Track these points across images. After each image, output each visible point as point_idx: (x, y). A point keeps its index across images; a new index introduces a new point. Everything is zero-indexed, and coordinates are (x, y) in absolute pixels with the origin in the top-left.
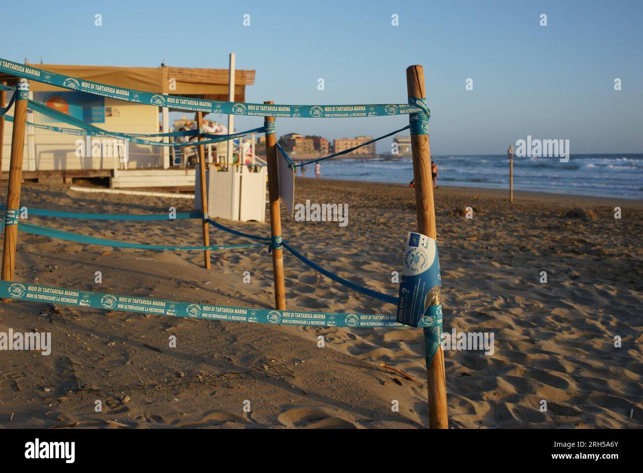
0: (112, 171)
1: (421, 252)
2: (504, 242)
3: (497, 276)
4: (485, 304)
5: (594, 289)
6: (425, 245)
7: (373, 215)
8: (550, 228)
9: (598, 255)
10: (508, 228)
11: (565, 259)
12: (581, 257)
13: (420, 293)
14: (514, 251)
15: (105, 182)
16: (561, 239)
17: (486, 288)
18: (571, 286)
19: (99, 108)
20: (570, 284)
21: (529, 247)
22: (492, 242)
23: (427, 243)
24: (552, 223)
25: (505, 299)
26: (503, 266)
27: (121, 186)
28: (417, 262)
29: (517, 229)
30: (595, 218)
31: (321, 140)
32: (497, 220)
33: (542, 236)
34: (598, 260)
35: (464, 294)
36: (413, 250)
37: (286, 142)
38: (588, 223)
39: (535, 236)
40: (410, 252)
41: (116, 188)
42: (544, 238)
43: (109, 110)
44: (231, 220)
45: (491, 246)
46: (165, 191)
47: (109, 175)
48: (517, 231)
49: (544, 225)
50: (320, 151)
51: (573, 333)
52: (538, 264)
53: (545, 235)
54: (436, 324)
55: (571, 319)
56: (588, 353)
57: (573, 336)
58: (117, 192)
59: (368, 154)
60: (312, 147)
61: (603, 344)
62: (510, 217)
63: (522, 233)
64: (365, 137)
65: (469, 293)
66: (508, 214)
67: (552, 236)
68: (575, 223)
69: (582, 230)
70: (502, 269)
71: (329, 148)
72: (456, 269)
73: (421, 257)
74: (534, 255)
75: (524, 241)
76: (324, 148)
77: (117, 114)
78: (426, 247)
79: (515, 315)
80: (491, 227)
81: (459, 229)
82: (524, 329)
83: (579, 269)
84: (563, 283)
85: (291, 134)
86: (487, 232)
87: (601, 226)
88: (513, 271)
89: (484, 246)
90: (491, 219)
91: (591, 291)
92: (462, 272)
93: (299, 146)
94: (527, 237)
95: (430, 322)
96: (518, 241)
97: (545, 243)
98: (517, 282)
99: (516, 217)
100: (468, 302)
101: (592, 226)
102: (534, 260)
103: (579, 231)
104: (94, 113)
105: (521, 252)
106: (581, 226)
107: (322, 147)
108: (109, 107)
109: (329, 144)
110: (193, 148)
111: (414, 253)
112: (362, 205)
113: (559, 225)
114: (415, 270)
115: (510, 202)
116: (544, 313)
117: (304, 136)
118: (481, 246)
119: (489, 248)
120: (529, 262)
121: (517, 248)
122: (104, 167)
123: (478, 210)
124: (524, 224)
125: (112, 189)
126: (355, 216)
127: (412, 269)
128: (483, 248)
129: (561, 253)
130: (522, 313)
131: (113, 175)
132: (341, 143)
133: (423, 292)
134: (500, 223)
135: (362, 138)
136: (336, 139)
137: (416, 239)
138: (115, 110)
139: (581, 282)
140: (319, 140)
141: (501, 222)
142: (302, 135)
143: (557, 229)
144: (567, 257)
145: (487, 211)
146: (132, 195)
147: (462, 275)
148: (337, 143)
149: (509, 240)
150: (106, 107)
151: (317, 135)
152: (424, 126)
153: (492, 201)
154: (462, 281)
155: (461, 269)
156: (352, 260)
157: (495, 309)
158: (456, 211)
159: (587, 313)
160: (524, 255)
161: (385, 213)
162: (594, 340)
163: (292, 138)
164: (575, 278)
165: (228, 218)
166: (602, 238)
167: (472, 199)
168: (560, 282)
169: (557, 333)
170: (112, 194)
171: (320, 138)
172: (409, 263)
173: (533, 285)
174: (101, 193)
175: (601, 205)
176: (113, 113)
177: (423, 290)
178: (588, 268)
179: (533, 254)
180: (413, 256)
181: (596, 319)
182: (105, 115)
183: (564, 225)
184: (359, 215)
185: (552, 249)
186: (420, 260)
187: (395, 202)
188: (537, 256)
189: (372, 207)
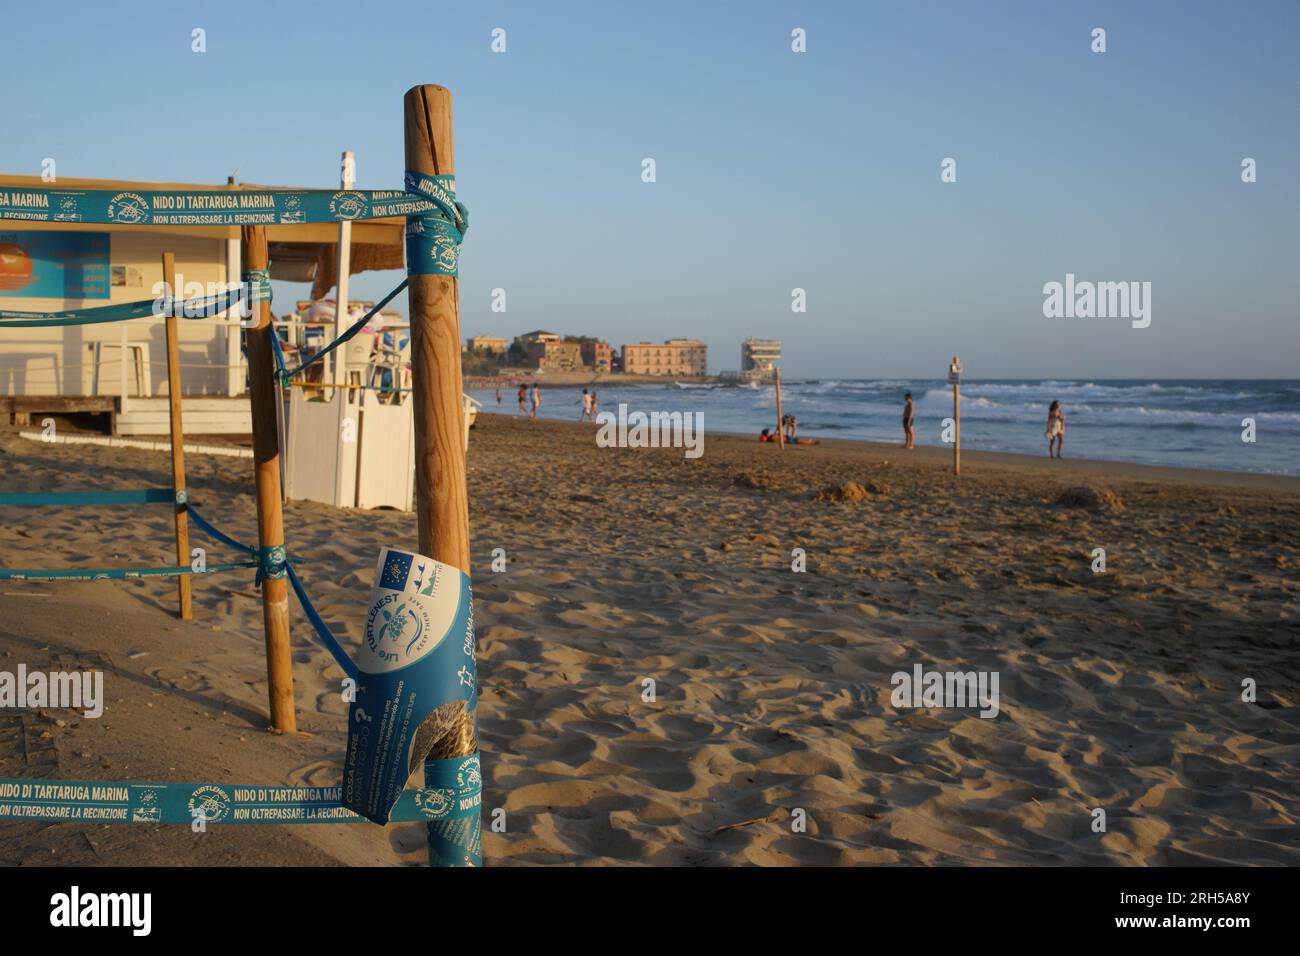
0: (117, 400)
1: (410, 606)
2: (910, 558)
3: (858, 638)
4: (803, 708)
5: (1070, 671)
6: (426, 584)
7: (657, 498)
8: (1017, 529)
9: (1106, 588)
10: (931, 527)
11: (1028, 598)
12: (1067, 593)
13: (398, 726)
14: (925, 578)
15: (101, 422)
16: (1035, 552)
17: (822, 668)
18: (1019, 662)
19: (99, 266)
20: (1021, 658)
21: (960, 570)
22: (883, 559)
23: (432, 580)
24: (1026, 517)
25: (855, 693)
26: (885, 614)
27: (136, 430)
28: (397, 633)
29: (949, 530)
30: (1118, 507)
31: (597, 346)
32: (912, 511)
33: (996, 544)
34: (1100, 600)
35: (764, 683)
36: (388, 599)
37: (525, 349)
38: (1102, 518)
39: (981, 546)
40: (380, 605)
41: (125, 436)
42: (1000, 550)
43: (120, 272)
44: (334, 507)
45: (878, 567)
46: (230, 444)
47: (111, 409)
48: (947, 535)
49: (1009, 522)
50: (594, 368)
51: (988, 785)
52: (966, 609)
53: (1002, 544)
54: (455, 812)
55: (991, 746)
56: (1005, 843)
57: (985, 795)
58: (124, 443)
59: (692, 376)
60: (579, 360)
61: (1048, 815)
62: (940, 505)
63: (956, 539)
64: (685, 340)
65: (776, 682)
66: (940, 497)
67: (1018, 546)
68: (1075, 518)
69: (1084, 533)
70: (880, 621)
71: (612, 362)
72: (771, 622)
73: (409, 618)
74: (965, 589)
75: (956, 556)
76: (602, 362)
77: (137, 282)
78: (427, 592)
79: (863, 737)
80: (895, 526)
81: (826, 530)
82: (869, 775)
83: (1054, 620)
84: (1002, 656)
85: (537, 334)
86: (883, 535)
87: (1127, 524)
88: (901, 626)
89: (863, 568)
90: (900, 508)
91: (1062, 675)
92: (783, 629)
93: (553, 357)
94: (963, 547)
95: (438, 807)
96: (942, 557)
97: (999, 560)
98: (901, 651)
99: (952, 505)
100: (763, 704)
101: (1109, 523)
102: (960, 599)
103: (1078, 535)
104: (86, 278)
105: (940, 582)
106: (1085, 524)
107: (599, 359)
108: (123, 265)
109: (613, 353)
110: (292, 355)
111: (392, 607)
112: (642, 477)
113: (1039, 521)
114: (389, 657)
115: (955, 474)
116: (933, 731)
117: (563, 338)
118: (855, 568)
119: (873, 571)
120: (948, 605)
121: (934, 574)
122: (101, 392)
123: (878, 489)
124: (967, 520)
125: (116, 438)
126: (617, 499)
127: (382, 654)
128: (858, 571)
129: (1026, 583)
130: (883, 733)
131: (118, 409)
132: (636, 351)
133: (406, 722)
134: (916, 517)
135: (680, 343)
136: (627, 344)
137: (401, 567)
138: (134, 273)
139: (1047, 654)
140: (594, 345)
141: (920, 515)
142: (559, 335)
143: (1033, 529)
144: (1035, 593)
145: (899, 491)
146: (154, 451)
147: (781, 635)
148: (628, 351)
149: (922, 553)
150: (113, 265)
151: (589, 335)
152: (440, 250)
153: (918, 472)
154: (777, 650)
155: (783, 622)
156: (546, 599)
157: (821, 722)
158: (830, 491)
159: (1037, 731)
160: (943, 587)
161: (682, 494)
162: (1029, 805)
163: (538, 342)
164: (1035, 642)
165: (329, 501)
166: (1124, 550)
167: (878, 466)
168: (999, 652)
169: (944, 787)
170: (110, 447)
171: (595, 341)
172: (376, 634)
173: (934, 659)
174: (85, 446)
175: (1140, 480)
176: (128, 279)
177: (408, 716)
178: (1076, 618)
179: (964, 585)
180: (387, 615)
181: (1052, 749)
182: (111, 282)
183: (1048, 522)
184: (627, 498)
185: (1009, 574)
186: (405, 628)
187: (714, 470)
188: (970, 590)
189: (660, 482)
